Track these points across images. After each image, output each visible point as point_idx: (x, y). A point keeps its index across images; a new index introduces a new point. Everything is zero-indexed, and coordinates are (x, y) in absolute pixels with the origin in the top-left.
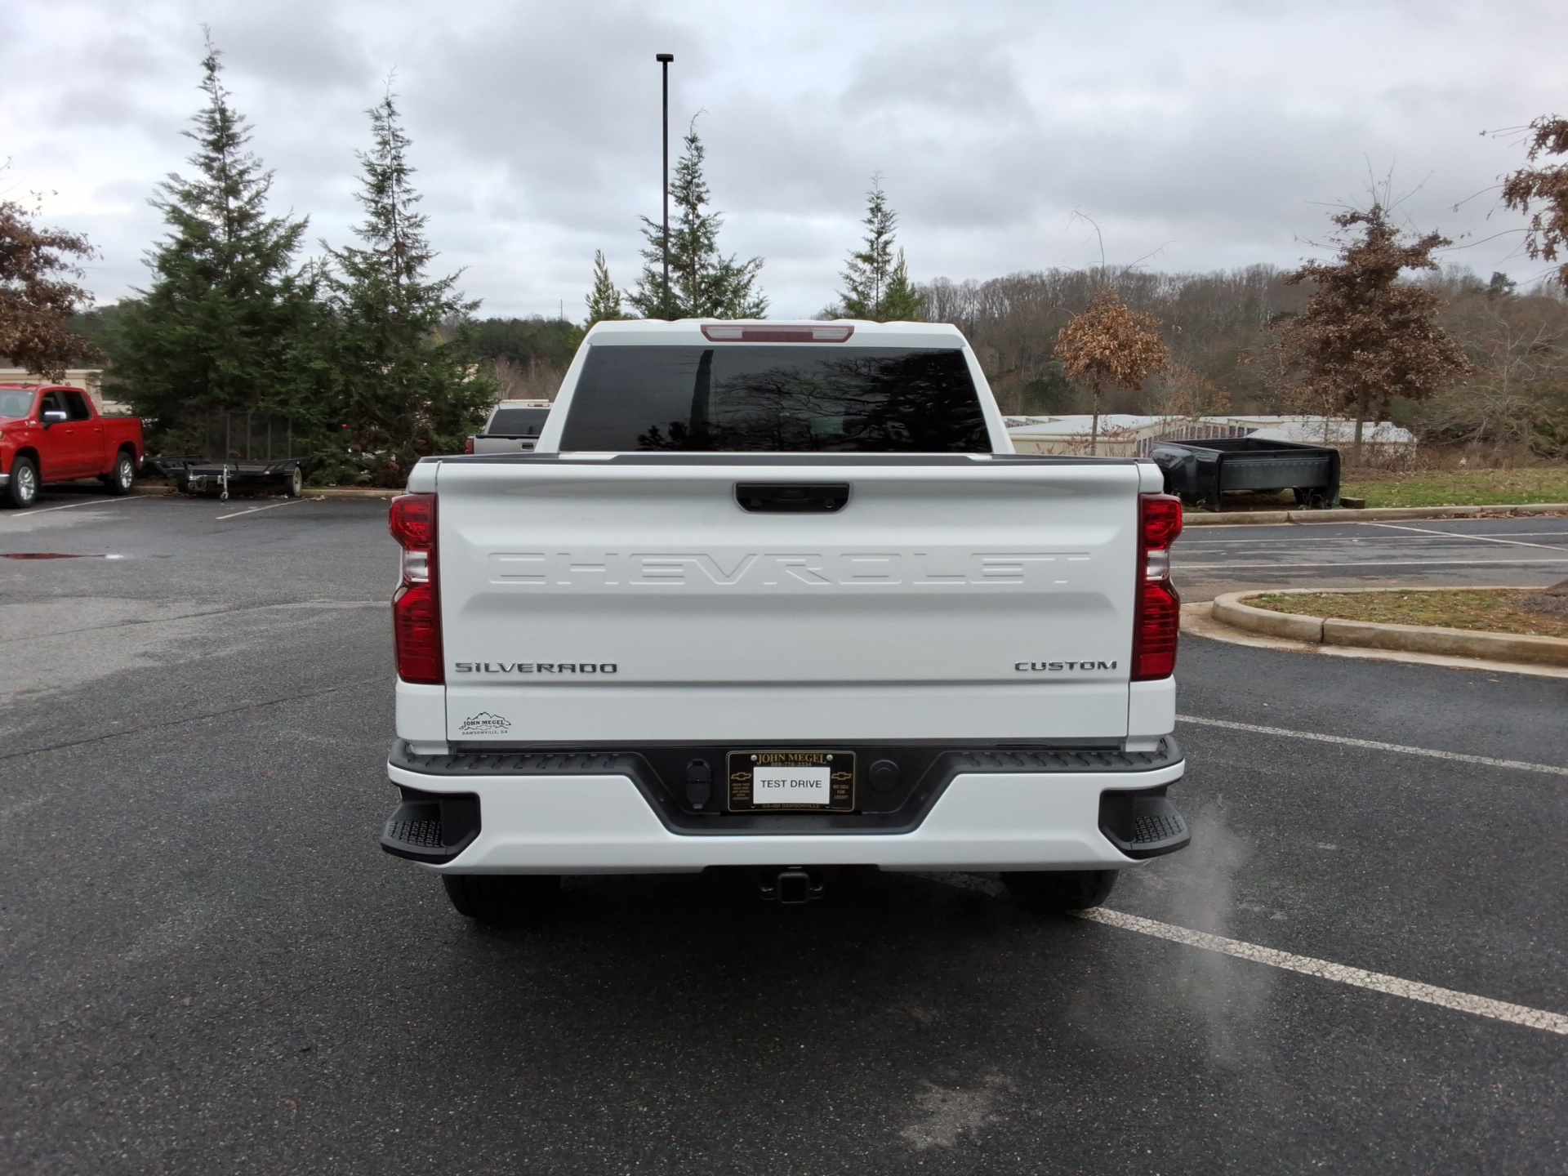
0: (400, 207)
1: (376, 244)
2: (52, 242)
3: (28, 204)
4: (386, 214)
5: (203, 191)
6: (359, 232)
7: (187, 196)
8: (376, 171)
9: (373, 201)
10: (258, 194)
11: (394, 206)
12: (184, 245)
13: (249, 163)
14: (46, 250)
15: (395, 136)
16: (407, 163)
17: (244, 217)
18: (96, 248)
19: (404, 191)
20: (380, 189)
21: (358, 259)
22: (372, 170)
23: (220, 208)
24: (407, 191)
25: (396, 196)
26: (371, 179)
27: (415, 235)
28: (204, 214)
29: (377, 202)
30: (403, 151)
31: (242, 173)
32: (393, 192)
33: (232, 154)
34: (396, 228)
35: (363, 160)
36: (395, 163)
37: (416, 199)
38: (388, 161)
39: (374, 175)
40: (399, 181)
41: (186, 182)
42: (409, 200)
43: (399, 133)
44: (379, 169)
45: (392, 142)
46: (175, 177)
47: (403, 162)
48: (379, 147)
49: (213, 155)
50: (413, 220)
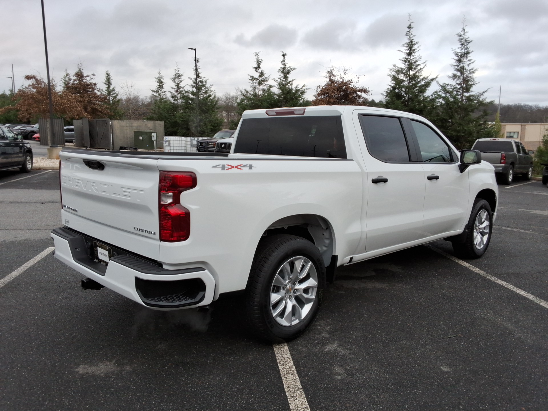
0: (466, 67)
1: (456, 81)
2: (359, 91)
3: (355, 80)
4: (462, 70)
5: (403, 69)
6: (450, 77)
7: (397, 72)
8: (458, 55)
9: (457, 66)
10: (421, 69)
11: (464, 66)
12: (394, 88)
13: (418, 58)
14: (359, 93)
15: (466, 41)
16: (470, 50)
17: (415, 77)
18: (371, 92)
19: (468, 61)
20: (459, 61)
21: (448, 87)
22: (457, 55)
23: (406, 74)
24: (470, 60)
25: (465, 63)
26: (457, 58)
27: (470, 76)
28: (402, 77)
29: (458, 66)
30: (469, 46)
31: (415, 62)
32: (464, 61)
33: (413, 56)
34: (464, 75)
35: (453, 51)
36: (466, 51)
37: (473, 63)
38: (463, 51)
39: (457, 56)
40: (466, 57)
41: (398, 67)
42: (470, 63)
43: (468, 39)
44: (460, 54)
45: (465, 43)
46: (394, 66)
47: (469, 50)
48: (461, 46)
49: (407, 57)
50: (471, 71)
